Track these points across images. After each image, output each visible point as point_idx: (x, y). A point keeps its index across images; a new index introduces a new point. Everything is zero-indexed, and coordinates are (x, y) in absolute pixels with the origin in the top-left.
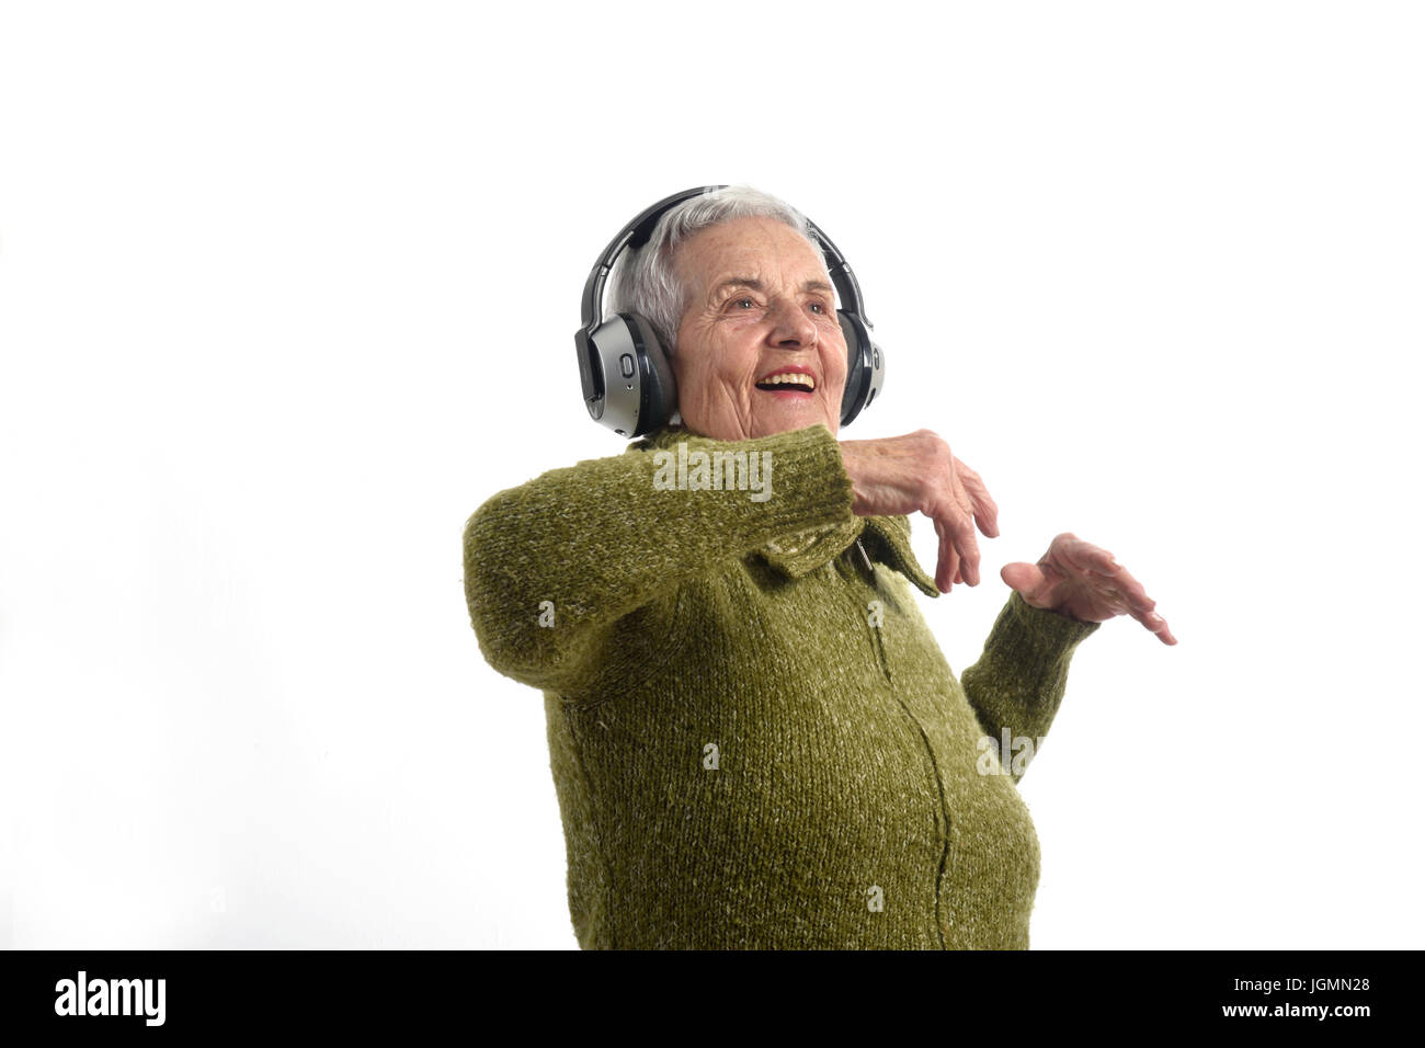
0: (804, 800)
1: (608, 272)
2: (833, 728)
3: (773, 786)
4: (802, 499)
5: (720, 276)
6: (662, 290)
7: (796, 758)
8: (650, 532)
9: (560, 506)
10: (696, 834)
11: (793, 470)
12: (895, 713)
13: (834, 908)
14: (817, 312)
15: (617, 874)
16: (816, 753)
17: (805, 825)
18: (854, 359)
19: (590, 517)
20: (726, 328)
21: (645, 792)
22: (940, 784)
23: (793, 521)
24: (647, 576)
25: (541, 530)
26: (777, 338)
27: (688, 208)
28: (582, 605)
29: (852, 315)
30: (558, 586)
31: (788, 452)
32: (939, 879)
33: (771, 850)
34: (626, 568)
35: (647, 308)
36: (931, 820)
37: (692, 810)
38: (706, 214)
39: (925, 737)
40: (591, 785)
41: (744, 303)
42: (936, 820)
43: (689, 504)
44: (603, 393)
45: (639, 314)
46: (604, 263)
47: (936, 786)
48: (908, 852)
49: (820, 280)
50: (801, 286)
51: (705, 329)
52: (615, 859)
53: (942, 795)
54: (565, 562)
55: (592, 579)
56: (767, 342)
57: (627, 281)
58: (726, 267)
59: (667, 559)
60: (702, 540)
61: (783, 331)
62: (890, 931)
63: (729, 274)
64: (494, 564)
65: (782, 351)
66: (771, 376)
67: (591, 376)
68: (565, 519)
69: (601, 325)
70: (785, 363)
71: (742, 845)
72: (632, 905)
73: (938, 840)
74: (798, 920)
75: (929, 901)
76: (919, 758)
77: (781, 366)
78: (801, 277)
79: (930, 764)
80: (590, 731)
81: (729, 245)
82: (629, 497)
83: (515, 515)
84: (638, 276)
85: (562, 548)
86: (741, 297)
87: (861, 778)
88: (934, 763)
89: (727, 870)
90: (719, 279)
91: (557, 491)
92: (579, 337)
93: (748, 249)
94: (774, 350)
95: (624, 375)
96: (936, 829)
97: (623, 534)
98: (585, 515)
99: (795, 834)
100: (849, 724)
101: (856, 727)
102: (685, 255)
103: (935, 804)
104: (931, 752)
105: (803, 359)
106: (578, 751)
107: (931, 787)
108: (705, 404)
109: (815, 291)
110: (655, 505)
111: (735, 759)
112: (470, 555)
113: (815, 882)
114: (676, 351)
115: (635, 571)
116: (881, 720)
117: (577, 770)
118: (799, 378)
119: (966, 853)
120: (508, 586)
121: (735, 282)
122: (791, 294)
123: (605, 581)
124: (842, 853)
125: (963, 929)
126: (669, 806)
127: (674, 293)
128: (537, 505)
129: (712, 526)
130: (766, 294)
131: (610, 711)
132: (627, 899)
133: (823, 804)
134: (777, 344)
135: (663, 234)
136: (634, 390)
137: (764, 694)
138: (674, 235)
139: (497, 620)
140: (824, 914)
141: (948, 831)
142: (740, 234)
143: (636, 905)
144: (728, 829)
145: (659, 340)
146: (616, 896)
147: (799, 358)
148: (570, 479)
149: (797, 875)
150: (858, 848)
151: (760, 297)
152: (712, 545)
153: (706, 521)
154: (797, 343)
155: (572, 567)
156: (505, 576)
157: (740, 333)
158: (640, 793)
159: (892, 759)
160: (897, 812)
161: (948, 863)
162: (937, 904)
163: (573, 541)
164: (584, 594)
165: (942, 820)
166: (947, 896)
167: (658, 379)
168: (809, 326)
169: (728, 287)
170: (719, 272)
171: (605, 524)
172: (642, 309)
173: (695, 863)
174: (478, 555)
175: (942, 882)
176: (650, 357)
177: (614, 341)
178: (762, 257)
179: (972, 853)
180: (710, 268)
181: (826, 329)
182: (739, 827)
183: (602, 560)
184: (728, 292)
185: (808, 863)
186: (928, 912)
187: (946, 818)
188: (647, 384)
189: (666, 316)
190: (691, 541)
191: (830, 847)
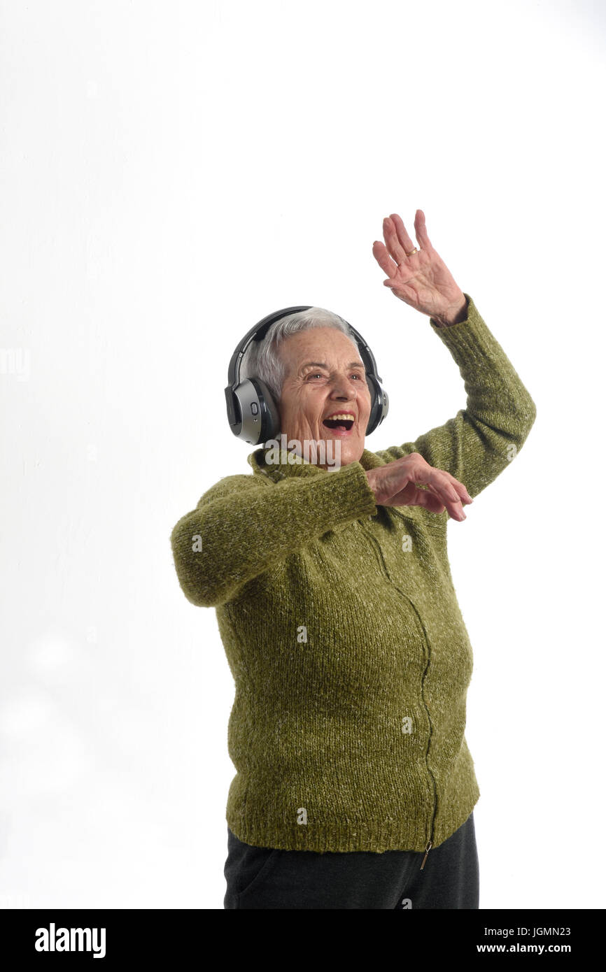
0: (352, 648)
1: (243, 356)
2: (364, 607)
3: (335, 641)
4: (348, 504)
5: (304, 361)
6: (272, 368)
7: (346, 626)
8: (270, 533)
9: (221, 524)
10: (296, 667)
11: (342, 490)
12: (395, 595)
13: (371, 699)
14: (356, 379)
15: (256, 686)
16: (356, 621)
17: (353, 660)
18: (374, 400)
19: (238, 528)
20: (309, 388)
21: (269, 646)
22: (424, 629)
23: (345, 516)
24: (271, 556)
25: (213, 538)
26: (334, 396)
27: (285, 322)
28: (239, 575)
29: (371, 375)
30: (224, 567)
31: (338, 479)
32: (423, 679)
33: (336, 675)
34: (260, 554)
35: (265, 376)
36: (421, 650)
37: (293, 655)
38: (296, 326)
39: (413, 605)
40: (241, 642)
41: (316, 376)
42: (424, 649)
43: (289, 515)
44: (241, 421)
45: (259, 379)
46: (240, 350)
47: (422, 631)
48: (409, 667)
49: (357, 362)
50: (347, 365)
51: (297, 389)
52: (255, 678)
53: (425, 635)
54: (227, 554)
55: (242, 561)
56: (329, 397)
57: (253, 360)
58: (307, 356)
59: (281, 546)
60: (298, 533)
61: (339, 392)
62: (400, 707)
63: (309, 360)
64: (190, 558)
65: (338, 402)
66: (332, 416)
67: (234, 413)
68: (225, 531)
69: (239, 384)
70: (339, 409)
71: (321, 673)
72: (264, 703)
73: (425, 660)
74: (353, 706)
75: (418, 690)
76: (411, 618)
77: (337, 411)
78: (347, 361)
79: (418, 620)
80: (240, 615)
81: (309, 344)
82: (258, 516)
83: (199, 531)
84: (259, 358)
85: (225, 546)
86: (316, 373)
87: (381, 633)
88: (420, 618)
89: (314, 685)
90: (304, 362)
91: (219, 515)
92: (226, 390)
93: (319, 346)
94: (333, 402)
95: (253, 413)
96: (424, 654)
97: (257, 534)
98: (235, 527)
99: (348, 665)
100: (372, 605)
101: (376, 606)
102: (284, 348)
103: (423, 641)
104: (417, 612)
105: (348, 407)
106: (233, 626)
107: (419, 631)
108: (297, 430)
109: (355, 368)
110: (271, 518)
111: (314, 628)
112: (177, 553)
113: (360, 688)
114: (281, 400)
115: (264, 554)
116: (388, 601)
117: (233, 635)
118: (347, 417)
119: (438, 663)
120: (199, 569)
121: (313, 364)
122: (343, 372)
123: (249, 561)
124: (374, 672)
125: (438, 702)
126: (281, 653)
127: (279, 369)
128: (210, 525)
129: (303, 525)
130: (329, 372)
131: (249, 604)
132: (262, 699)
133: (362, 648)
134: (335, 398)
135: (273, 335)
136: (258, 422)
137: (327, 593)
138: (279, 336)
139: (194, 586)
140: (366, 702)
141: (430, 654)
142: (314, 338)
143: (267, 702)
144: (313, 664)
145: (271, 394)
146: (256, 697)
147: (347, 406)
148: (225, 508)
149: (351, 686)
150: (383, 669)
151: (326, 373)
152: (304, 535)
153: (299, 523)
154: (346, 399)
155: (231, 556)
156: (197, 564)
157: (316, 391)
158: (266, 646)
159: (396, 620)
160: (402, 648)
161: (429, 671)
162: (422, 691)
163: (230, 542)
164: (239, 569)
165: (426, 649)
166: (427, 686)
167: (271, 416)
168: (352, 390)
169: (309, 367)
170: (303, 359)
171: (246, 531)
172: (261, 376)
173: (297, 682)
174: (181, 554)
175: (425, 680)
176: (267, 404)
177: (247, 394)
178: (326, 351)
179: (441, 663)
180: (299, 356)
181: (360, 388)
182: (319, 664)
183: (247, 550)
184: (309, 370)
185: (357, 679)
186: (418, 695)
187: (429, 648)
188: (265, 419)
189: (275, 381)
190: (293, 534)
191: (367, 670)
